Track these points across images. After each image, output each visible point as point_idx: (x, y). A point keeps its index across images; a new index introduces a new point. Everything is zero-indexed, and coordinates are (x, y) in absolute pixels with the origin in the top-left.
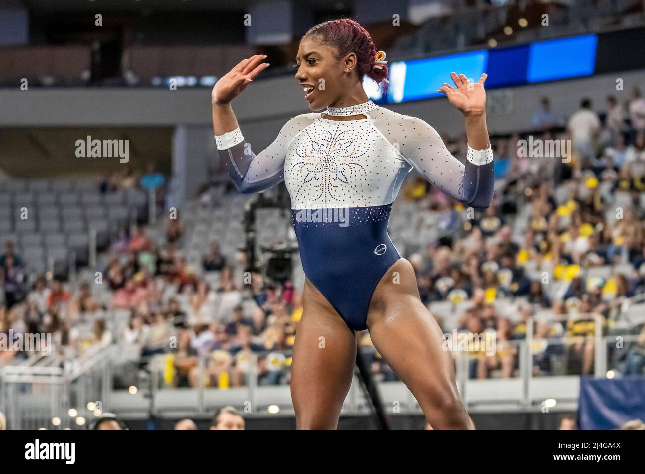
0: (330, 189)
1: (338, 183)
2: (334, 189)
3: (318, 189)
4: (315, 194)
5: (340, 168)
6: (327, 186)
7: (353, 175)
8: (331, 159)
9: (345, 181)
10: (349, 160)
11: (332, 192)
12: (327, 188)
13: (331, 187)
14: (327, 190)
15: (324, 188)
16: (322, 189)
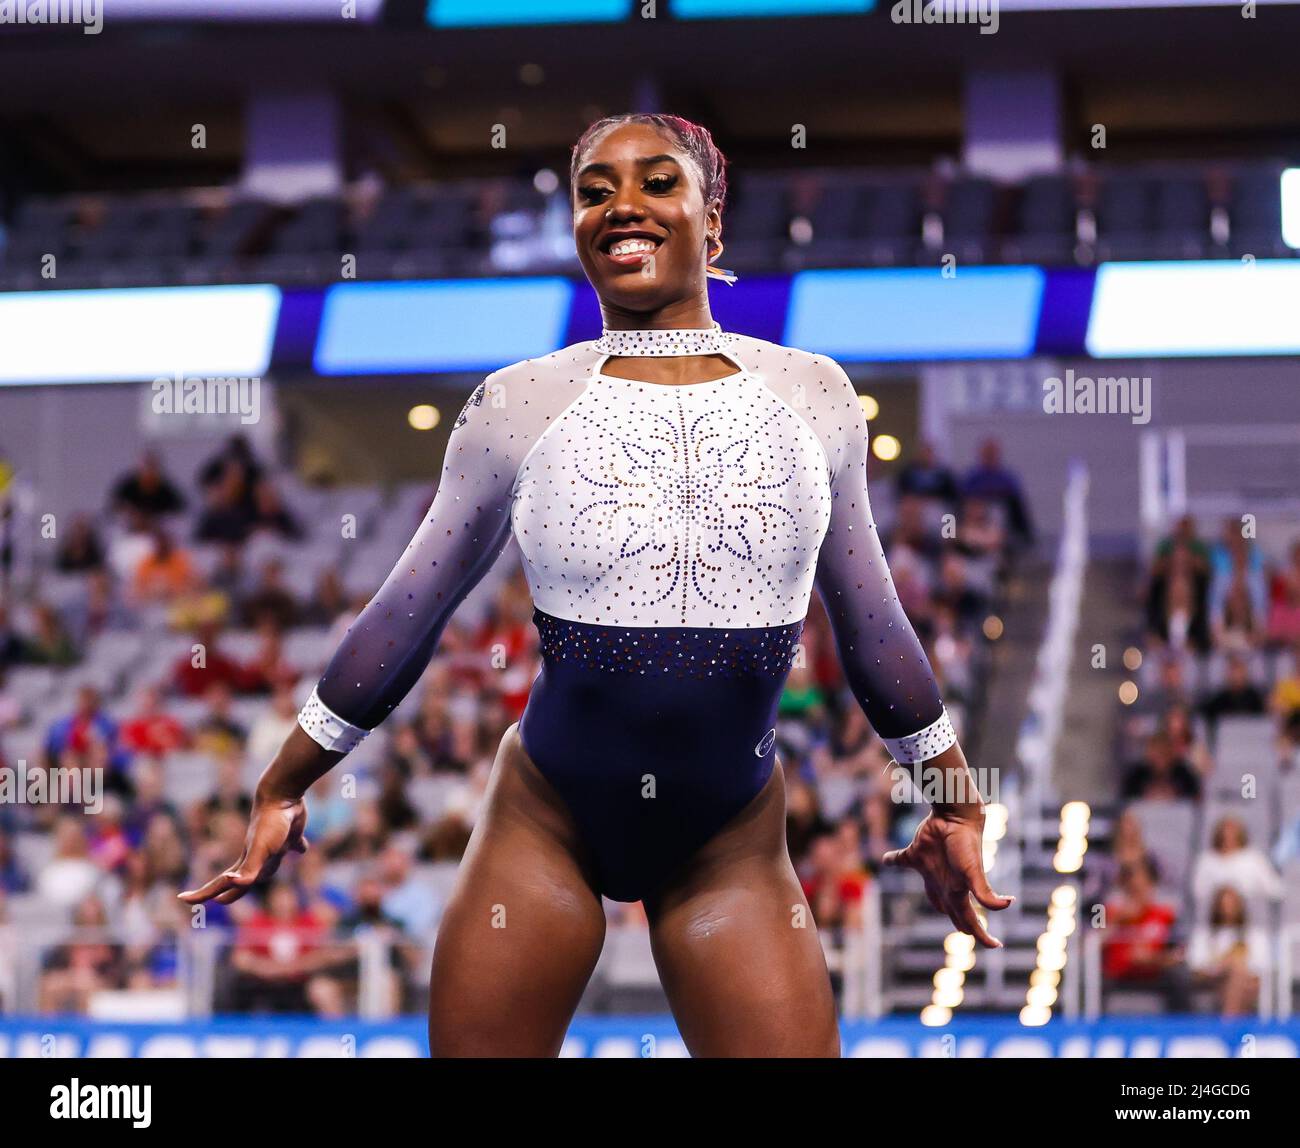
0: (698, 576)
1: (722, 558)
2: (710, 574)
3: (662, 573)
4: (652, 587)
5: (732, 517)
6: (690, 565)
7: (767, 537)
8: (698, 492)
9: (745, 552)
10: (754, 496)
11: (705, 585)
12: (690, 571)
13: (700, 569)
14: (690, 576)
15: (682, 571)
16: (673, 575)
